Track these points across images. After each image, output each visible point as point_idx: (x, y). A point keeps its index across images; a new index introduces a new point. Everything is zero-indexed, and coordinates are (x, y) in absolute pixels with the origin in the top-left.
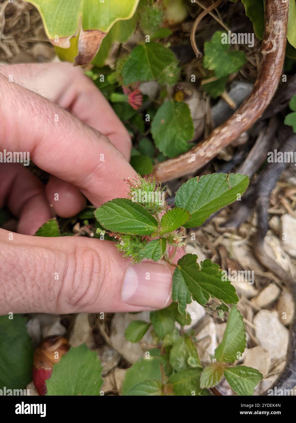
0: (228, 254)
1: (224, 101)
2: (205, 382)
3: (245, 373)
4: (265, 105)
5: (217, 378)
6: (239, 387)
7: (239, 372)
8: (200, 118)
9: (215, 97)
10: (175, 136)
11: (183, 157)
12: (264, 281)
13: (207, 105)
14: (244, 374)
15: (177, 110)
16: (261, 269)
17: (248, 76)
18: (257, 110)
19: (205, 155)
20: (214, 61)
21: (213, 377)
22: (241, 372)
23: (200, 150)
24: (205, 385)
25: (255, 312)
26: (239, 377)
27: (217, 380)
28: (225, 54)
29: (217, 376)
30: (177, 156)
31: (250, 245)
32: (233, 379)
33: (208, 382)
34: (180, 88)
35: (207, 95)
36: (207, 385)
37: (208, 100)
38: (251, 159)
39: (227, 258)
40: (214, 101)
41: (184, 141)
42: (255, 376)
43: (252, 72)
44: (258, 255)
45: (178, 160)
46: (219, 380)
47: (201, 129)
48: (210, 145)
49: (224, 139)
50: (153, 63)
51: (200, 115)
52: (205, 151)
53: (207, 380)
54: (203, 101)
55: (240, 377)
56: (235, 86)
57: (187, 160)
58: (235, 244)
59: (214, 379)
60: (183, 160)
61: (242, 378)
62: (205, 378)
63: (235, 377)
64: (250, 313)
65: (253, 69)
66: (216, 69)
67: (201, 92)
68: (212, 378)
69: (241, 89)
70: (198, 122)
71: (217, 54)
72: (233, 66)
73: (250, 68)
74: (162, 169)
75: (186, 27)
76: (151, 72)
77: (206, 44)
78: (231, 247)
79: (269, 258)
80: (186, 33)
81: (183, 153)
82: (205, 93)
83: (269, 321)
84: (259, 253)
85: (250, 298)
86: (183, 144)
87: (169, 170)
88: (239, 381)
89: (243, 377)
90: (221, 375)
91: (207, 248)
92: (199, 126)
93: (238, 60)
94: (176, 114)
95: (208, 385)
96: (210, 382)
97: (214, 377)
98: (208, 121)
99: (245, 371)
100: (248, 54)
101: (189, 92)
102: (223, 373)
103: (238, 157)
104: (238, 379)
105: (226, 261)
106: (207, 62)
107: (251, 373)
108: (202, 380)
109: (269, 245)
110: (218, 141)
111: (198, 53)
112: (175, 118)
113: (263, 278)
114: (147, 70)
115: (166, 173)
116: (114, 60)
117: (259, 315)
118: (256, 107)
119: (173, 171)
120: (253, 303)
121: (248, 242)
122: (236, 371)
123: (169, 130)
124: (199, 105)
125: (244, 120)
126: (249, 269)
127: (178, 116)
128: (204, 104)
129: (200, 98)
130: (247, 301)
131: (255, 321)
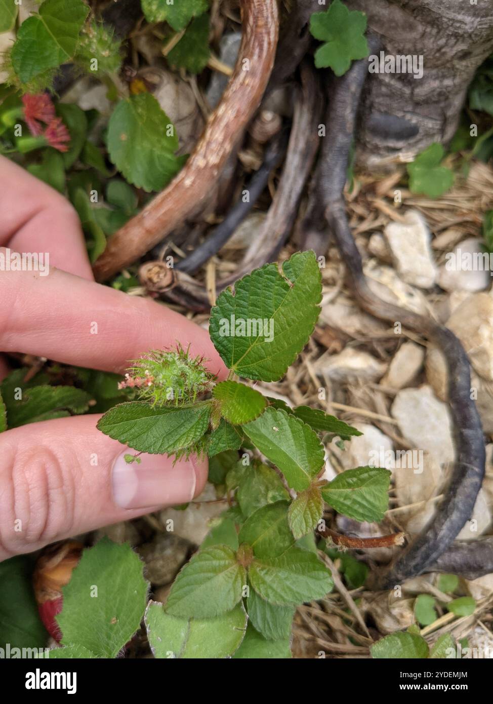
2: (300, 527)
3: (356, 479)
4: (269, 43)
5: (316, 510)
6: (356, 507)
7: (346, 484)
8: (190, 115)
9: (199, 70)
10: (152, 152)
11: (175, 181)
12: (391, 345)
13: (194, 91)
14: (354, 483)
15: (140, 110)
16: (382, 326)
18: (260, 56)
19: (207, 163)
21: (309, 512)
22: (350, 481)
23: (196, 158)
24: (302, 531)
25: (391, 399)
26: (351, 490)
27: (318, 514)
29: (315, 508)
30: (167, 183)
31: (349, 294)
32: (342, 500)
33: (304, 524)
34: (132, 73)
35: (188, 73)
36: (304, 531)
37: (193, 82)
38: (295, 151)
41: (169, 156)
42: (375, 475)
44: (365, 305)
45: (169, 189)
46: (319, 513)
48: (209, 143)
49: (227, 126)
51: (188, 109)
52: (205, 157)
53: (301, 523)
54: (182, 85)
55: (353, 489)
56: (225, 41)
57: (183, 183)
58: (325, 301)
59: (312, 515)
60: (177, 186)
61: (356, 489)
62: (296, 520)
63: (344, 494)
67: (177, 73)
68: (308, 514)
69: (237, 42)
70: (190, 121)
74: (150, 213)
79: (385, 303)
81: (174, 174)
82: (183, 72)
83: (417, 403)
84: (365, 301)
85: (378, 380)
86: (170, 160)
87: (163, 211)
88: (355, 497)
89: (358, 486)
90: (319, 503)
94: (140, 116)
95: (307, 529)
96: (306, 522)
97: (311, 512)
99: (355, 476)
101: (155, 79)
102: (322, 498)
103: (272, 155)
104: (350, 494)
106: (151, 12)
107: (366, 475)
108: (293, 526)
109: (380, 284)
110: (219, 132)
112: (140, 123)
113: (388, 340)
115: (159, 219)
117: (397, 400)
118: (257, 51)
119: (169, 210)
120: (384, 386)
122: (341, 485)
123: (138, 148)
124: (177, 93)
125: (247, 82)
126: (363, 335)
127: (145, 118)
128: (187, 89)
129: (177, 81)
130: (375, 386)
131: (396, 411)
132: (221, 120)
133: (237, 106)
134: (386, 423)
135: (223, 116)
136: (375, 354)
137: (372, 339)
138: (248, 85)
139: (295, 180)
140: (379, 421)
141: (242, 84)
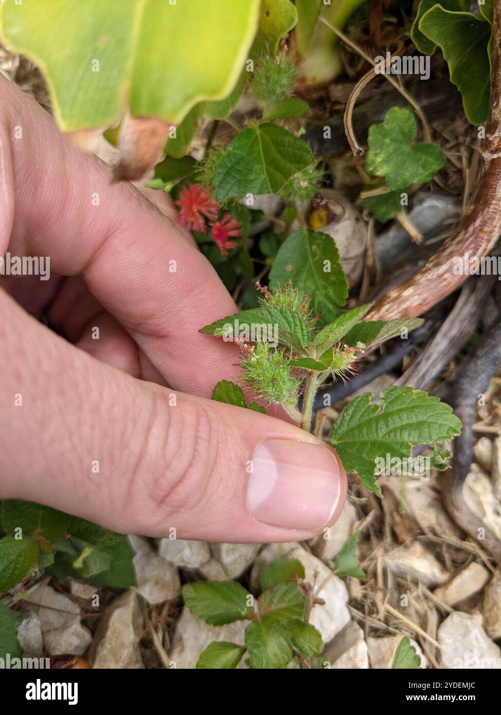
0: (397, 505)
1: (401, 227)
8: (357, 257)
9: (384, 220)
12: (460, 557)
13: (369, 232)
15: (314, 247)
16: (457, 533)
17: (445, 184)
20: (386, 161)
25: (443, 616)
28: (406, 148)
31: (438, 487)
34: (321, 202)
35: (371, 215)
37: (371, 223)
38: (446, 334)
39: (395, 514)
40: (382, 228)
43: (454, 178)
44: (451, 509)
47: (355, 276)
50: (272, 163)
51: (356, 251)
54: (362, 224)
56: (421, 202)
58: (411, 485)
64: (433, 618)
65: (455, 172)
66: (387, 174)
67: (360, 210)
69: (432, 207)
70: (353, 262)
71: (392, 147)
72: (420, 170)
73: (451, 171)
75: (337, 92)
76: (267, 179)
77: (372, 129)
78: (402, 492)
79: (471, 514)
80: (337, 103)
82: (366, 212)
83: (466, 633)
84: (454, 505)
85: (433, 588)
91: (359, 495)
92: (353, 270)
93: (431, 160)
94: (314, 255)
98: (370, 262)
100: (448, 146)
101: (337, 210)
103: (423, 331)
105: (393, 517)
106: (373, 162)
109: (472, 491)
111: (356, 149)
112: (310, 262)
113: (459, 550)
114: (260, 174)
116: (205, 141)
117: (448, 621)
120: (437, 597)
121: (434, 483)
124: (354, 232)
125: (446, 276)
126: (435, 534)
127: (317, 258)
128: (364, 230)
129: (357, 220)
130: (428, 593)
131: (443, 634)
132: (403, 302)
133: (425, 296)
134: (431, 644)
135: (407, 299)
136: (440, 559)
137: (443, 542)
138: (445, 280)
139: (435, 363)
140: (424, 639)
141: (440, 276)
